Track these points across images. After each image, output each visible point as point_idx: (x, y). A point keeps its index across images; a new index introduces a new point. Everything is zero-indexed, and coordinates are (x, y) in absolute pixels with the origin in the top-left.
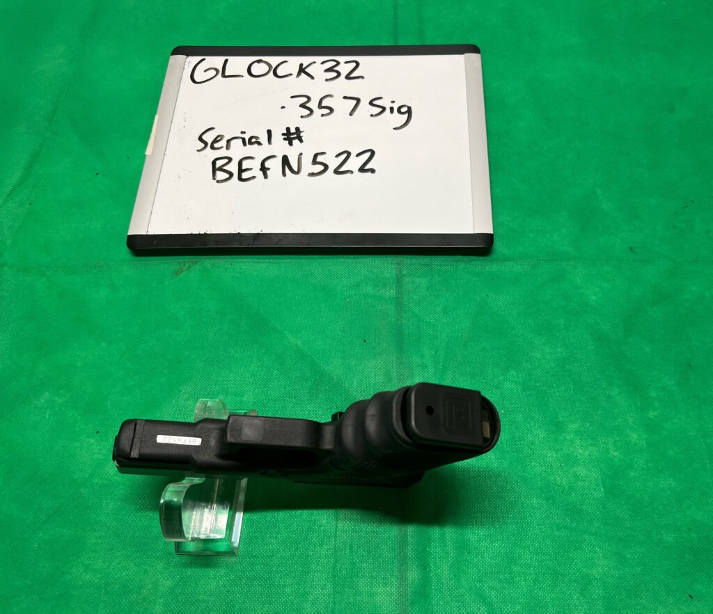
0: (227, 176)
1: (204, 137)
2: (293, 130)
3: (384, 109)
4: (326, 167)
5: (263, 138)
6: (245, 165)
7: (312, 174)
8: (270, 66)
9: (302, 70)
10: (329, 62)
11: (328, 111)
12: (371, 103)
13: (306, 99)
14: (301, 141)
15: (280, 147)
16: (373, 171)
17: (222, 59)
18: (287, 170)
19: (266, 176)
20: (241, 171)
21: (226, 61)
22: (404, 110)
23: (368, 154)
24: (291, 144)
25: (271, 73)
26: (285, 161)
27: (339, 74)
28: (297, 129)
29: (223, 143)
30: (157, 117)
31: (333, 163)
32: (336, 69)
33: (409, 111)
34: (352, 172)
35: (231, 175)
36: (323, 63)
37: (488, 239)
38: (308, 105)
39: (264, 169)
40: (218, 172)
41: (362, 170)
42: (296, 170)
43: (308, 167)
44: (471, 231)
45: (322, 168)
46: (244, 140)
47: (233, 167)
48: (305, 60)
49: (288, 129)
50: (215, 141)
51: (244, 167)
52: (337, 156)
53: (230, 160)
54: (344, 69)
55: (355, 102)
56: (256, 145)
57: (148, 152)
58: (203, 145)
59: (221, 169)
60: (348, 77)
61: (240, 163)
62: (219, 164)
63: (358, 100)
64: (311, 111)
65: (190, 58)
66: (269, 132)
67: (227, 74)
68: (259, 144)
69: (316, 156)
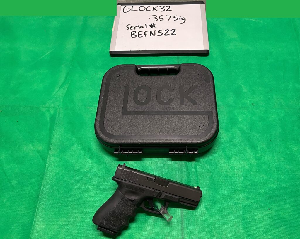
0: (135, 36)
1: (128, 26)
2: (152, 24)
3: (178, 19)
4: (162, 34)
5: (145, 26)
6: (140, 33)
7: (158, 35)
8: (145, 8)
9: (154, 9)
10: (162, 7)
11: (162, 19)
12: (174, 17)
13: (156, 16)
14: (155, 27)
15: (149, 29)
16: (175, 34)
17: (131, 6)
18: (151, 34)
19: (146, 36)
20: (139, 35)
21: (132, 7)
22: (183, 19)
23: (174, 30)
24: (152, 28)
25: (145, 9)
26: (151, 32)
27: (165, 10)
28: (154, 24)
29: (133, 28)
30: (114, 21)
31: (164, 33)
32: (164, 8)
33: (185, 19)
34: (169, 35)
35: (136, 36)
36: (160, 7)
37: (208, 51)
38: (156, 18)
39: (145, 34)
40: (133, 35)
41: (172, 34)
42: (154, 34)
43: (157, 33)
44: (203, 49)
45: (161, 34)
46: (139, 27)
47: (137, 34)
48: (155, 6)
49: (151, 24)
50: (131, 27)
51: (140, 34)
52: (165, 31)
53: (136, 32)
54: (166, 8)
55: (169, 17)
56: (142, 28)
57: (113, 30)
58: (128, 28)
59: (133, 34)
60: (167, 10)
61: (138, 33)
62: (133, 33)
63: (170, 16)
64: (157, 19)
65: (122, 6)
66: (146, 25)
67: (133, 10)
68: (143, 28)
69: (159, 31)
